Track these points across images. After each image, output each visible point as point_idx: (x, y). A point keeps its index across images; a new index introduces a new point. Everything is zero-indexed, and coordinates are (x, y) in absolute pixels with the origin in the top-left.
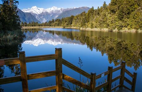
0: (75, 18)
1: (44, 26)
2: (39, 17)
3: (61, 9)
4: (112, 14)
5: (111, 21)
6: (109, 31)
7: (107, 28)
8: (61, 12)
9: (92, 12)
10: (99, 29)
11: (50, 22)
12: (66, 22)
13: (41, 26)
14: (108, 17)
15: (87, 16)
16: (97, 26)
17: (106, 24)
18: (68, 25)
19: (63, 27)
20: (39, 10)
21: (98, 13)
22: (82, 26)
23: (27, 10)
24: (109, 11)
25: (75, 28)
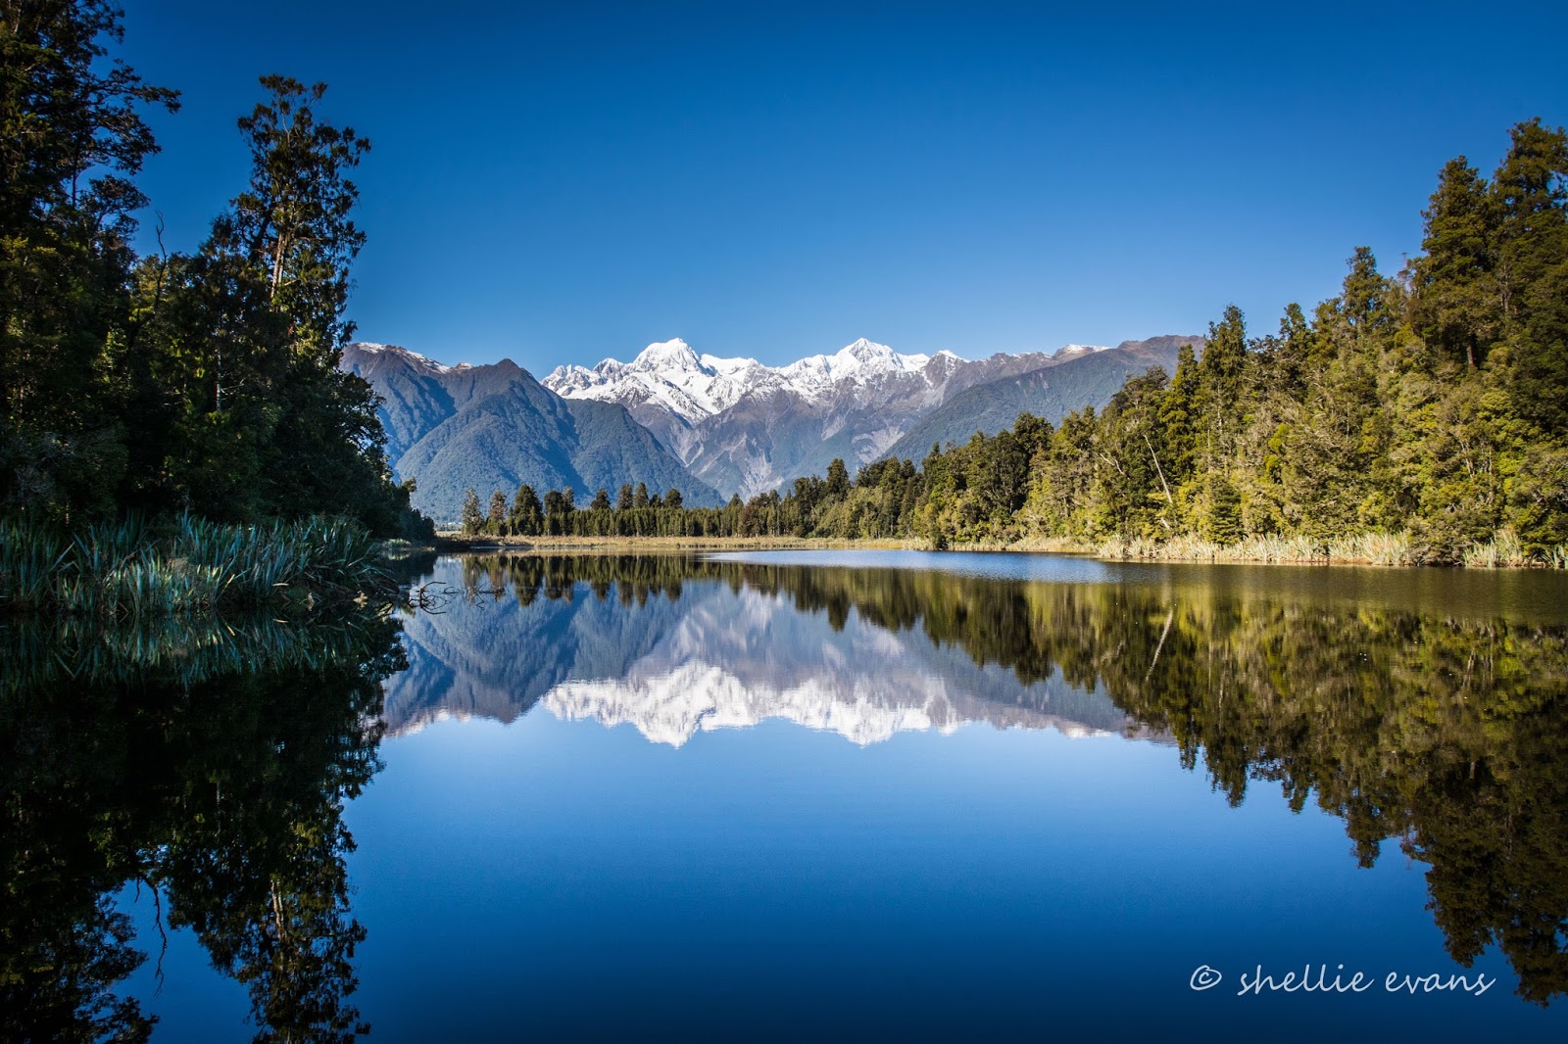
0: (1061, 442)
1: (748, 532)
2: (711, 448)
3: (936, 367)
4: (1447, 368)
5: (1436, 445)
6: (1418, 563)
7: (1396, 527)
8: (933, 395)
9: (1226, 363)
10: (1302, 542)
11: (809, 495)
12: (961, 484)
13: (714, 531)
14: (1399, 407)
15: (1173, 407)
16: (1274, 510)
17: (1377, 485)
18: (977, 515)
19: (929, 543)
20: (710, 372)
21: (1294, 372)
22: (1117, 519)
23: (594, 376)
24: (1415, 344)
25: (1053, 544)
